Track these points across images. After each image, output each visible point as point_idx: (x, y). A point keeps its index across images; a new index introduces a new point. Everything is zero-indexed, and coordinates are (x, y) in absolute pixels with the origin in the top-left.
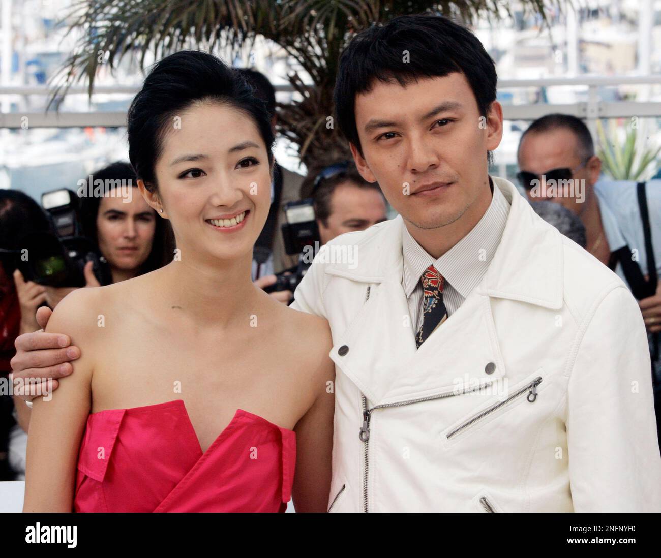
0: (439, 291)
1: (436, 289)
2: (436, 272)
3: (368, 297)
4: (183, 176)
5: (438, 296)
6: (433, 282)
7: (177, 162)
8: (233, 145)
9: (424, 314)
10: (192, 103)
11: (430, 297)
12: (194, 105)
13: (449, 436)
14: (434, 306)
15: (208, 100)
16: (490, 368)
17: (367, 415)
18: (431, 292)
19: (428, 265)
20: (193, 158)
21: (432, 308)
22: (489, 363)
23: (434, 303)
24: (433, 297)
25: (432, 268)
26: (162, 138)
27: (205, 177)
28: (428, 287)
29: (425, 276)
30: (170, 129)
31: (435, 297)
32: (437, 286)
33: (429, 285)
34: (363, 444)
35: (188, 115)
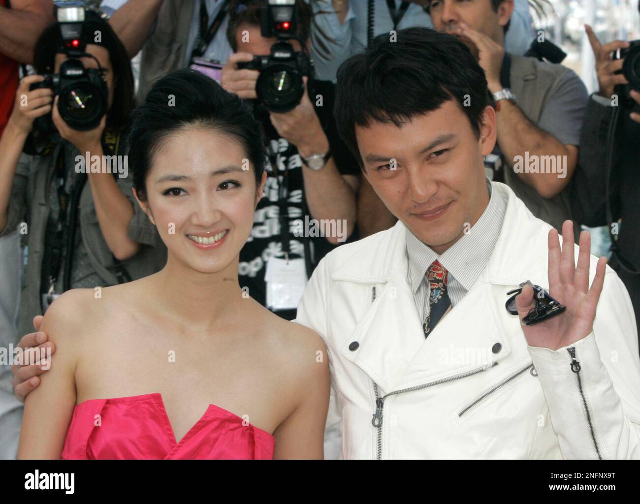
0: (444, 284)
1: (441, 281)
2: (440, 265)
3: (374, 297)
4: (167, 193)
5: (443, 288)
6: (438, 275)
7: (161, 181)
8: (216, 169)
9: (431, 305)
10: (182, 126)
11: (436, 289)
12: (184, 128)
13: (460, 415)
14: (440, 297)
15: (197, 123)
16: (497, 348)
17: (380, 403)
18: (437, 284)
19: (433, 260)
20: (176, 179)
21: (438, 299)
22: (495, 343)
23: (439, 296)
24: (438, 289)
25: (436, 263)
26: (152, 155)
27: (187, 196)
28: (433, 279)
29: (430, 270)
30: (159, 148)
31: (440, 289)
32: (442, 279)
33: (435, 278)
34: (376, 430)
35: (176, 136)
